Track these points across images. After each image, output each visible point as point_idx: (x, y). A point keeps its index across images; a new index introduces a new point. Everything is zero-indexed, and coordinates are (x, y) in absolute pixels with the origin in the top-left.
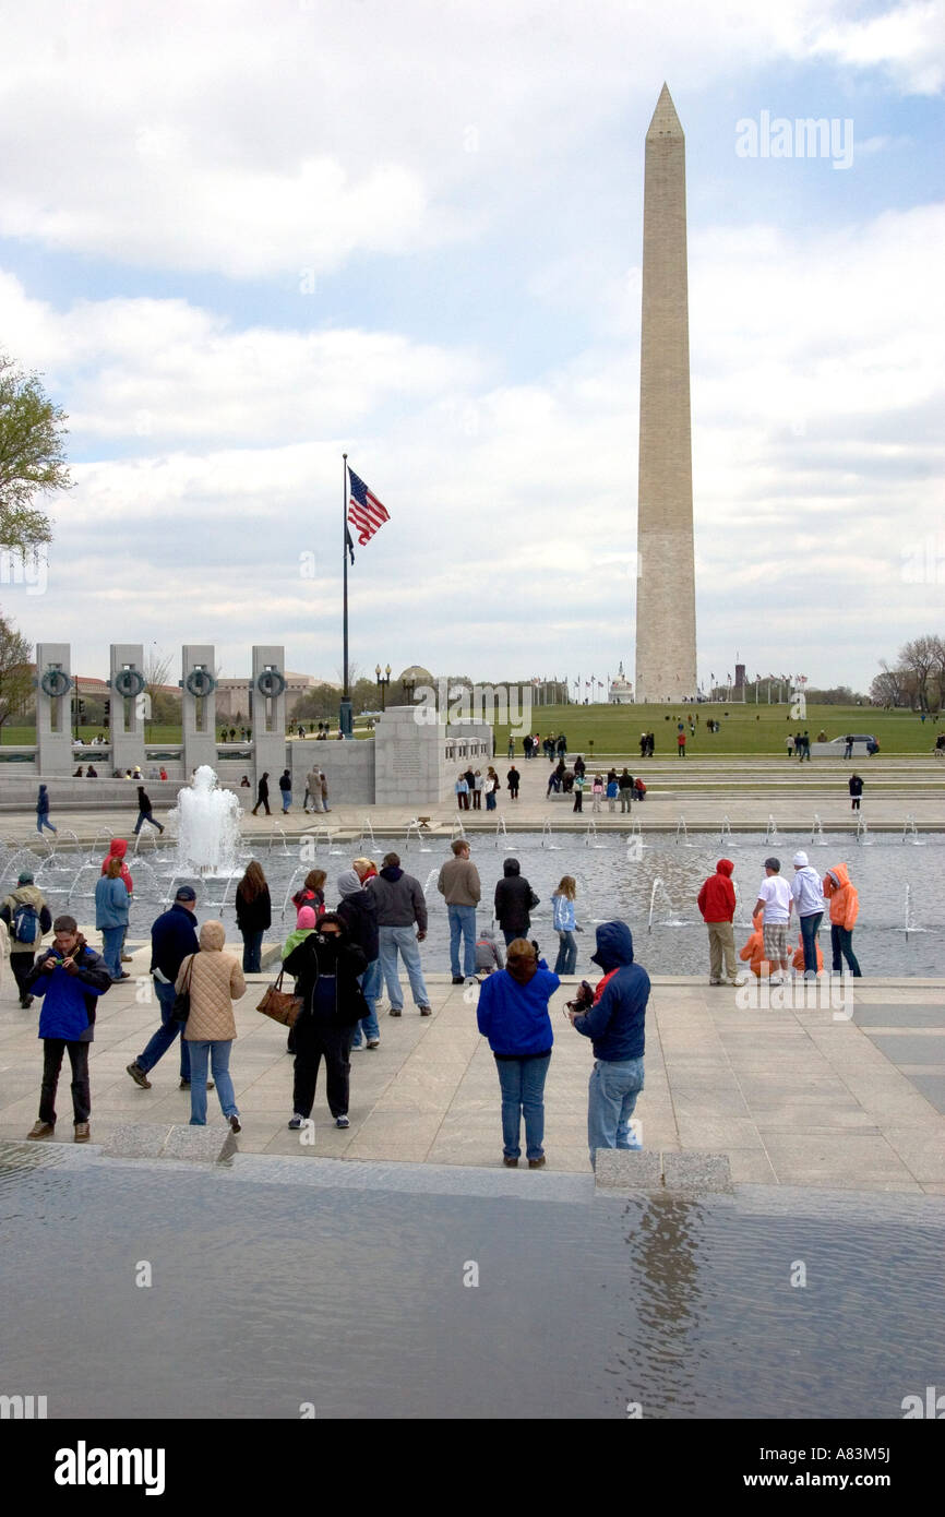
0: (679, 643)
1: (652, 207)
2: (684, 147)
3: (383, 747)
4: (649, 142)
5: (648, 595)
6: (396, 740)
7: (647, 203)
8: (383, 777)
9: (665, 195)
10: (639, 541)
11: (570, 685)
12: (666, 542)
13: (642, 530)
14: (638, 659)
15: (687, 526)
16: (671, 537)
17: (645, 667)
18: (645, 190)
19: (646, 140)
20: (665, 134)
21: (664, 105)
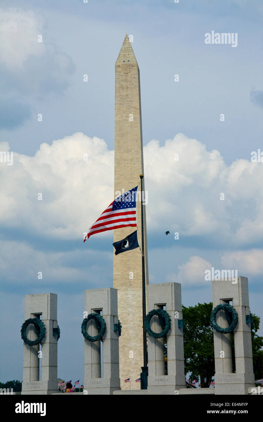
1: (120, 102)
4: (118, 66)
9: (127, 95)
16: (132, 293)
20: (127, 63)
21: (126, 46)
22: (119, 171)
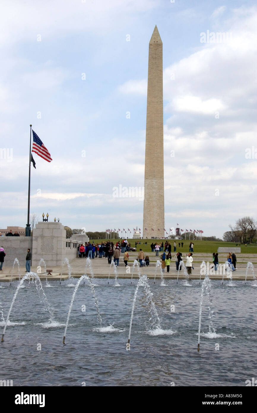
0: (158, 218)
1: (151, 67)
2: (162, 47)
3: (36, 240)
4: (150, 45)
5: (148, 201)
6: (42, 237)
7: (149, 65)
8: (36, 253)
9: (156, 63)
10: (145, 182)
11: (119, 233)
12: (154, 183)
13: (146, 178)
14: (144, 223)
15: (162, 177)
16: (155, 181)
17: (146, 226)
18: (149, 61)
19: (149, 44)
20: (156, 43)
21: (155, 33)
22: (149, 109)
